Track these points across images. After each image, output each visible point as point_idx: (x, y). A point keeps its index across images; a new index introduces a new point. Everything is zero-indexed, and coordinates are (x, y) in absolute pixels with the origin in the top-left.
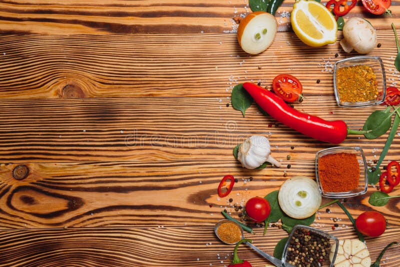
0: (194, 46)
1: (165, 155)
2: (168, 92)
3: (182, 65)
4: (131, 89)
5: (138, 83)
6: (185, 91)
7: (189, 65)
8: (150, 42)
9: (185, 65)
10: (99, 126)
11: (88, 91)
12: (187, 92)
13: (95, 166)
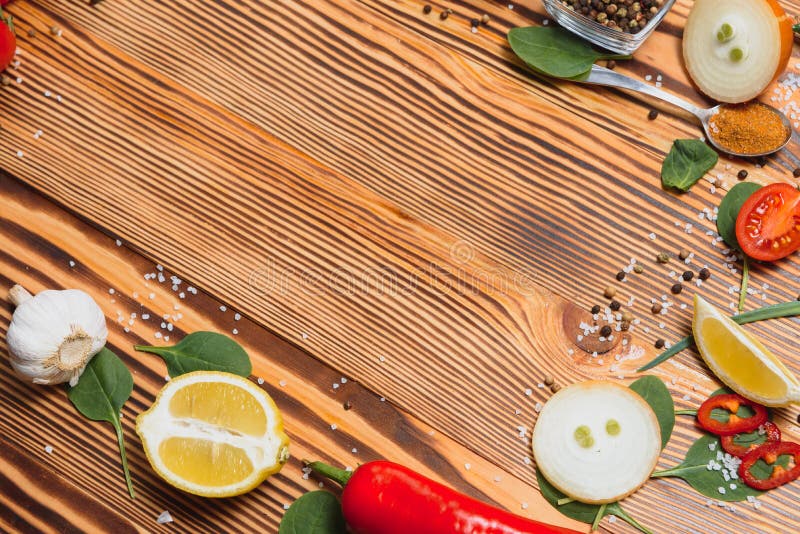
0: (229, 263)
1: (457, 71)
2: (360, 199)
3: (286, 237)
4: (443, 256)
5: (417, 262)
6: (318, 179)
7: (271, 229)
8: (325, 334)
9: (280, 235)
10: (574, 217)
11: (550, 313)
12: (317, 174)
13: (639, 136)
